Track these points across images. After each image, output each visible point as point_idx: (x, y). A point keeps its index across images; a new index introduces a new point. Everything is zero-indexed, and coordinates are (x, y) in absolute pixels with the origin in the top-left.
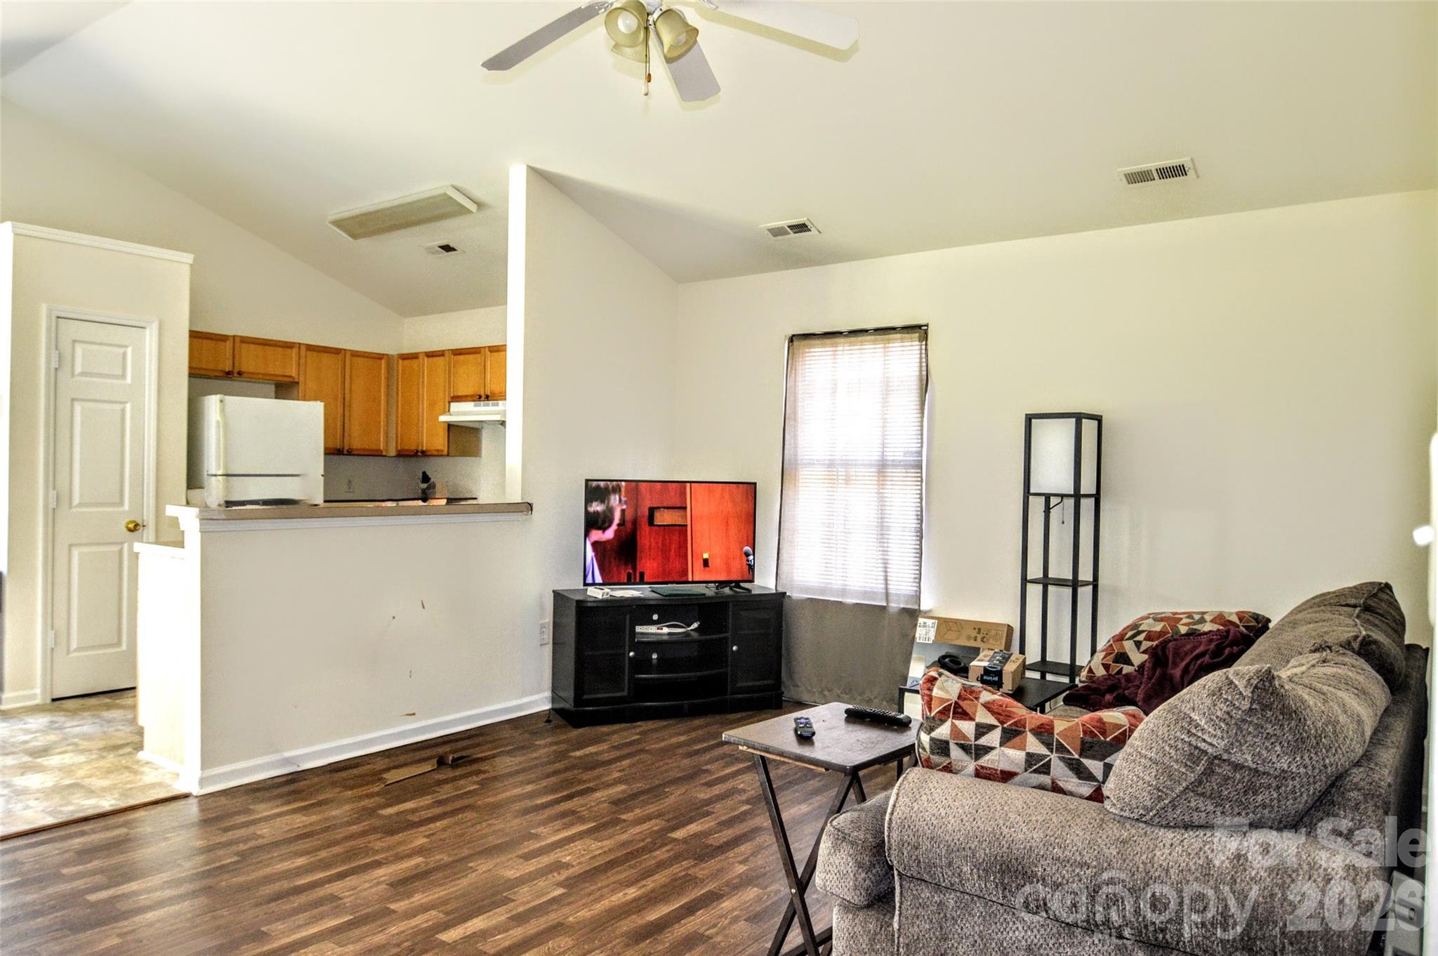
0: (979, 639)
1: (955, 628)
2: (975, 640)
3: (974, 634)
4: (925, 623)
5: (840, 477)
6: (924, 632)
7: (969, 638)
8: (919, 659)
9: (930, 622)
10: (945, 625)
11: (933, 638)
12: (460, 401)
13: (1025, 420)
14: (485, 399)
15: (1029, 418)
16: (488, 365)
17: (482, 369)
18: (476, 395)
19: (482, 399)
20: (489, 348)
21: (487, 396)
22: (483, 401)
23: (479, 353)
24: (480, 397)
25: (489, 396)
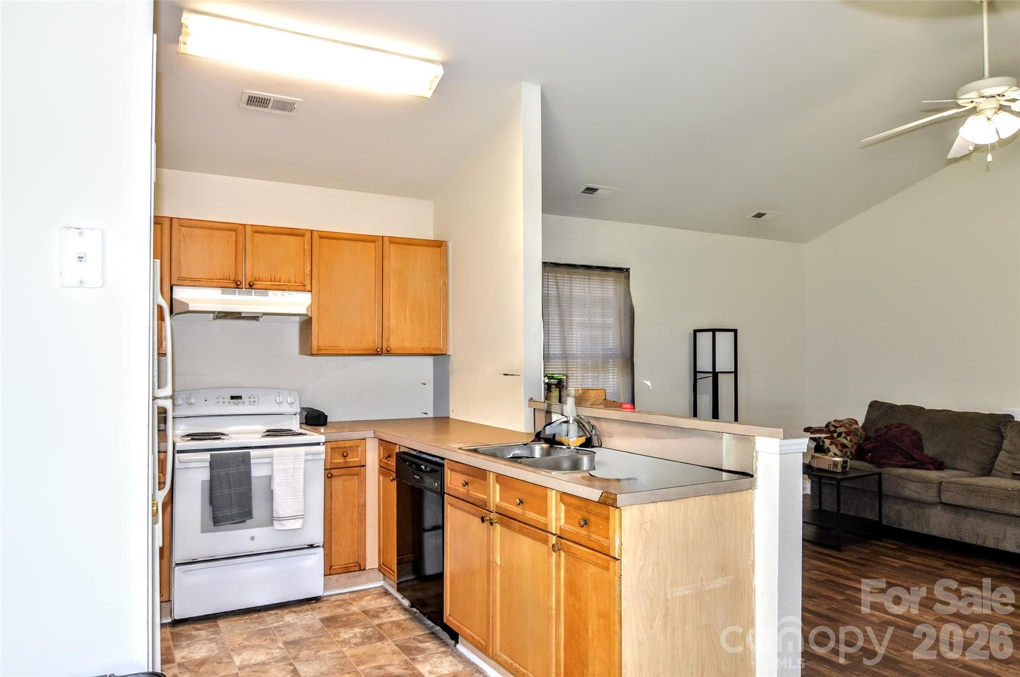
12: (194, 286)
13: (693, 332)
14: (247, 286)
15: (695, 332)
16: (249, 246)
17: (239, 252)
18: (227, 280)
19: (241, 286)
20: (253, 227)
21: (251, 283)
22: (242, 288)
23: (234, 231)
24: (238, 283)
25: (254, 284)
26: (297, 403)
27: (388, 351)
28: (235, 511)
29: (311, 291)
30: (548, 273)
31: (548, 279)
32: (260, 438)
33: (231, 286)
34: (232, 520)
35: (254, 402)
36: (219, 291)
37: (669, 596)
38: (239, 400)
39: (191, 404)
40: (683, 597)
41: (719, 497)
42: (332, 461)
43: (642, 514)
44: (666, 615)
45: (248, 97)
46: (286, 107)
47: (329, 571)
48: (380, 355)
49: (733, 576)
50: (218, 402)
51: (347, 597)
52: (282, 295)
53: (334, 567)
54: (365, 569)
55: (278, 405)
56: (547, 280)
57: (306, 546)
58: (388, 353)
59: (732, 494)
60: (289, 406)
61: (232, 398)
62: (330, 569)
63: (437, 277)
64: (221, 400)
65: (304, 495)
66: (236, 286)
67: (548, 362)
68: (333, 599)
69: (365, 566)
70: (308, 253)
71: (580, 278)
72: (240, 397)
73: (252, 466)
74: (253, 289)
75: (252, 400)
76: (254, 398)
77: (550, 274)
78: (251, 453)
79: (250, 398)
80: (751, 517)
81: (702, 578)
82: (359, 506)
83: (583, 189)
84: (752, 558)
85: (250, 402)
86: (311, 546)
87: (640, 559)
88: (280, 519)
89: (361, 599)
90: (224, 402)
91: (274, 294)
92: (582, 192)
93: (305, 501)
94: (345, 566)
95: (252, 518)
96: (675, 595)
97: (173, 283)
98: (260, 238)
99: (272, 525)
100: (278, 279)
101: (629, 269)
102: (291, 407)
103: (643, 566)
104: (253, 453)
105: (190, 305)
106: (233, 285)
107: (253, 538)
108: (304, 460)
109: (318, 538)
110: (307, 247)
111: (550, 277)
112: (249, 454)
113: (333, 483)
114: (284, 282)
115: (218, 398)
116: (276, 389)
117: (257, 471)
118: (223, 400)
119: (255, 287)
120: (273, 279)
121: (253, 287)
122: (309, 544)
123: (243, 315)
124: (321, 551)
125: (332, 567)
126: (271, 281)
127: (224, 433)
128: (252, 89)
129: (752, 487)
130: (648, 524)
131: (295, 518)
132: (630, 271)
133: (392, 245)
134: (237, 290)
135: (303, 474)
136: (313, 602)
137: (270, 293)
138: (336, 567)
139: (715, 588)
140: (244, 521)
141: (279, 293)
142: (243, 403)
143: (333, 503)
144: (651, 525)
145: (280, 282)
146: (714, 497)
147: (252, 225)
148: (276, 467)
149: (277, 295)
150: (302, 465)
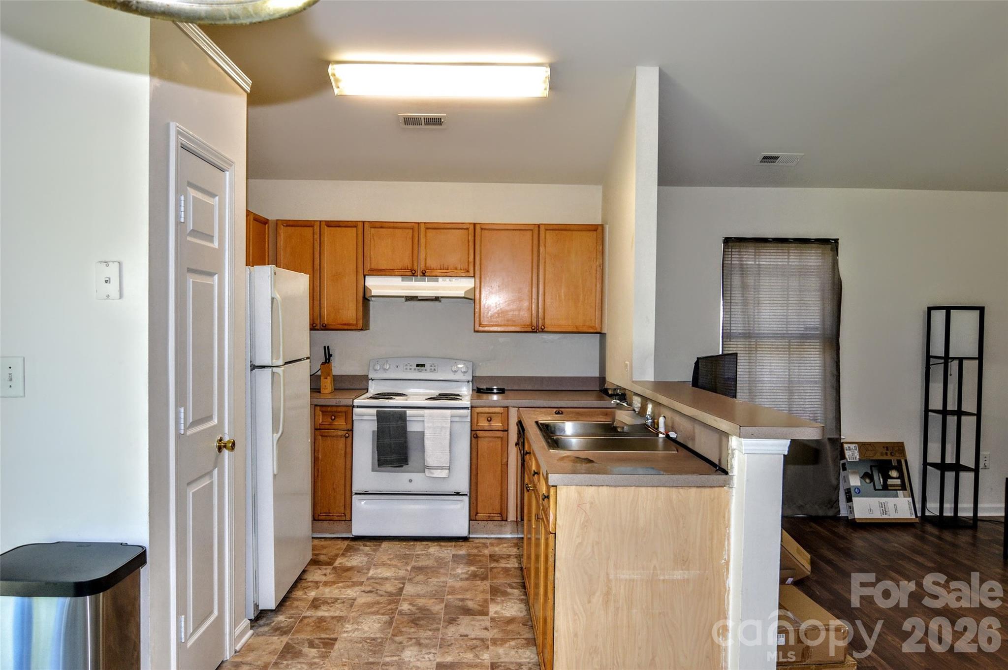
0: (889, 454)
1: (870, 448)
2: (887, 455)
3: (885, 451)
4: (849, 447)
5: (754, 343)
6: (851, 453)
7: (882, 454)
8: (854, 473)
9: (852, 446)
10: (863, 447)
11: (858, 457)
12: (381, 275)
13: (927, 310)
14: (421, 274)
15: (930, 309)
16: (423, 240)
17: (415, 245)
18: (405, 269)
19: (416, 274)
20: (426, 224)
21: (424, 272)
22: (417, 276)
23: (410, 228)
24: (414, 272)
25: (425, 272)
26: (470, 372)
27: (542, 329)
28: (394, 457)
29: (474, 276)
30: (732, 249)
31: (732, 255)
32: (424, 400)
33: (408, 274)
34: (391, 464)
35: (435, 370)
36: (399, 279)
37: (612, 577)
38: (423, 368)
39: (385, 370)
40: (630, 580)
41: (681, 490)
42: (479, 424)
43: (579, 494)
44: (608, 593)
45: (403, 120)
46: (437, 122)
47: (473, 517)
48: (536, 332)
49: (698, 572)
50: (406, 369)
51: (488, 541)
52: (450, 280)
53: (479, 515)
54: (506, 520)
55: (453, 373)
56: (730, 256)
57: (453, 493)
58: (543, 331)
59: (699, 489)
60: (462, 374)
61: (418, 365)
62: (476, 515)
63: (592, 259)
64: (408, 367)
65: (450, 450)
66: (412, 274)
67: (730, 341)
68: (477, 541)
69: (507, 517)
70: (471, 244)
71: (770, 252)
72: (423, 365)
73: (407, 423)
74: (425, 276)
75: (433, 368)
76: (435, 366)
77: (733, 250)
78: (407, 412)
79: (431, 366)
80: (727, 515)
81: (655, 566)
82: (502, 464)
83: (760, 158)
84: (726, 557)
85: (431, 369)
86: (458, 494)
87: (578, 537)
88: (429, 468)
89: (498, 544)
90: (410, 369)
91: (443, 280)
92: (761, 162)
93: (450, 455)
94: (489, 515)
95: (408, 464)
96: (619, 577)
97: (365, 274)
98: (431, 233)
99: (424, 472)
100: (447, 267)
101: (838, 239)
102: (464, 375)
103: (580, 544)
104: (409, 412)
105: (372, 291)
106: (410, 273)
107: (411, 481)
108: (450, 421)
109: (464, 487)
110: (471, 238)
111: (733, 253)
112: (405, 412)
113: (479, 442)
114: (451, 270)
115: (406, 365)
116: (454, 359)
117: (412, 427)
118: (411, 368)
119: (428, 275)
120: (442, 267)
121: (426, 274)
122: (456, 492)
123: (419, 298)
124: (466, 499)
125: (477, 513)
126: (441, 269)
127: (404, 393)
128: (405, 113)
129: (726, 484)
130: (588, 506)
131: (442, 468)
132: (839, 241)
133: (547, 232)
134: (414, 277)
135: (449, 433)
136: (461, 540)
137: (440, 279)
138: (482, 515)
139: (673, 580)
140: (401, 466)
141: (447, 279)
142: (426, 370)
143: (479, 460)
144: (591, 507)
145: (448, 270)
146: (674, 490)
147: (425, 223)
148: (426, 425)
149: (445, 281)
150: (449, 425)
